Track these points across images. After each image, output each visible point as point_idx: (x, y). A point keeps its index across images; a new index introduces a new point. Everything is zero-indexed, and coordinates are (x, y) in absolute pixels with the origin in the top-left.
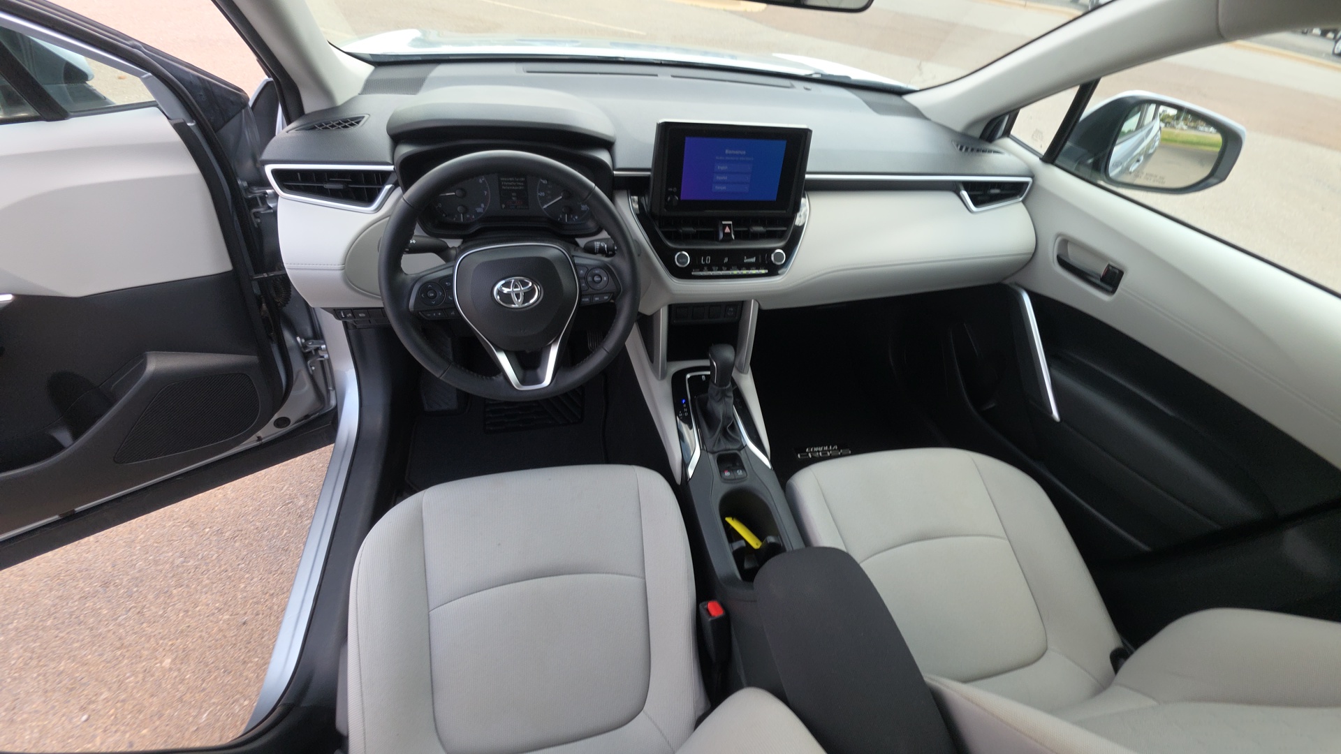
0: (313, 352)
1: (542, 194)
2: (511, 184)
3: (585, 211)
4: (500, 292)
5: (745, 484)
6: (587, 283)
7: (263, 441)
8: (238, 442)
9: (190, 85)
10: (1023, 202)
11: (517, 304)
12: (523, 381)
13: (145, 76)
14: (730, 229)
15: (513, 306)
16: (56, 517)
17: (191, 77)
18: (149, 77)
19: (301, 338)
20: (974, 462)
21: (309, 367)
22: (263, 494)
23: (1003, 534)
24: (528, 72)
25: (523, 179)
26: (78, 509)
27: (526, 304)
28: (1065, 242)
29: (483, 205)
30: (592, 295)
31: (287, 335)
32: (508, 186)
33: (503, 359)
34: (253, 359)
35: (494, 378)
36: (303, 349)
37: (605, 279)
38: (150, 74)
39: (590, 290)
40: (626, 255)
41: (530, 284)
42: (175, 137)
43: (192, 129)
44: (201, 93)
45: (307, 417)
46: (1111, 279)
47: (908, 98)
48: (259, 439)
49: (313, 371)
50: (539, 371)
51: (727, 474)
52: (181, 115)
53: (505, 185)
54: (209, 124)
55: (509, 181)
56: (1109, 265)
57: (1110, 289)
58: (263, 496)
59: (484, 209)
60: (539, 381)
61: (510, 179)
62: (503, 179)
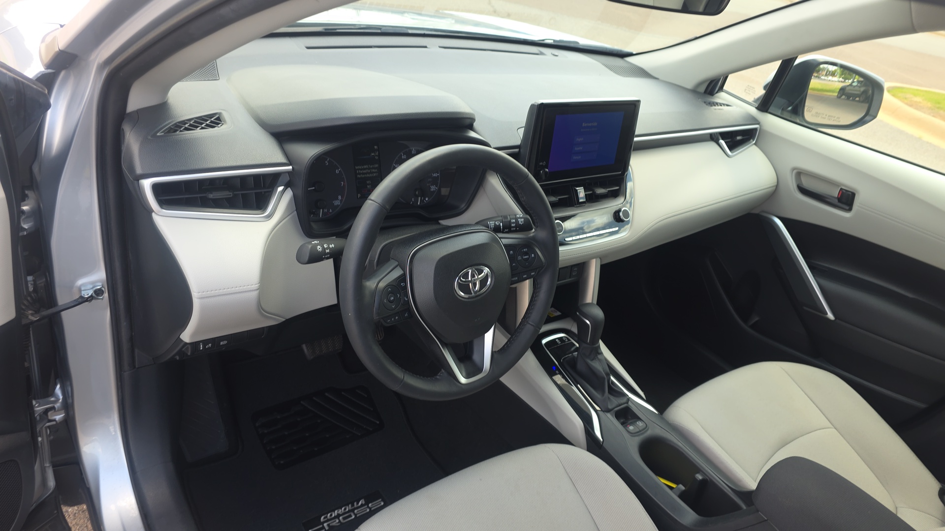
2: (365, 171)
3: (434, 191)
4: (460, 284)
5: (649, 433)
6: (517, 262)
10: (755, 144)
11: (474, 293)
14: (583, 193)
20: (784, 370)
23: (830, 425)
24: (308, 48)
25: (376, 166)
27: (481, 292)
28: (799, 174)
29: (340, 197)
30: (521, 274)
32: (364, 174)
33: (447, 354)
37: (533, 255)
39: (520, 268)
46: (846, 199)
47: (630, 59)
51: (631, 428)
53: (360, 174)
55: (364, 169)
56: (841, 189)
57: (847, 208)
59: (341, 201)
60: (480, 370)
61: (365, 167)
62: (358, 167)
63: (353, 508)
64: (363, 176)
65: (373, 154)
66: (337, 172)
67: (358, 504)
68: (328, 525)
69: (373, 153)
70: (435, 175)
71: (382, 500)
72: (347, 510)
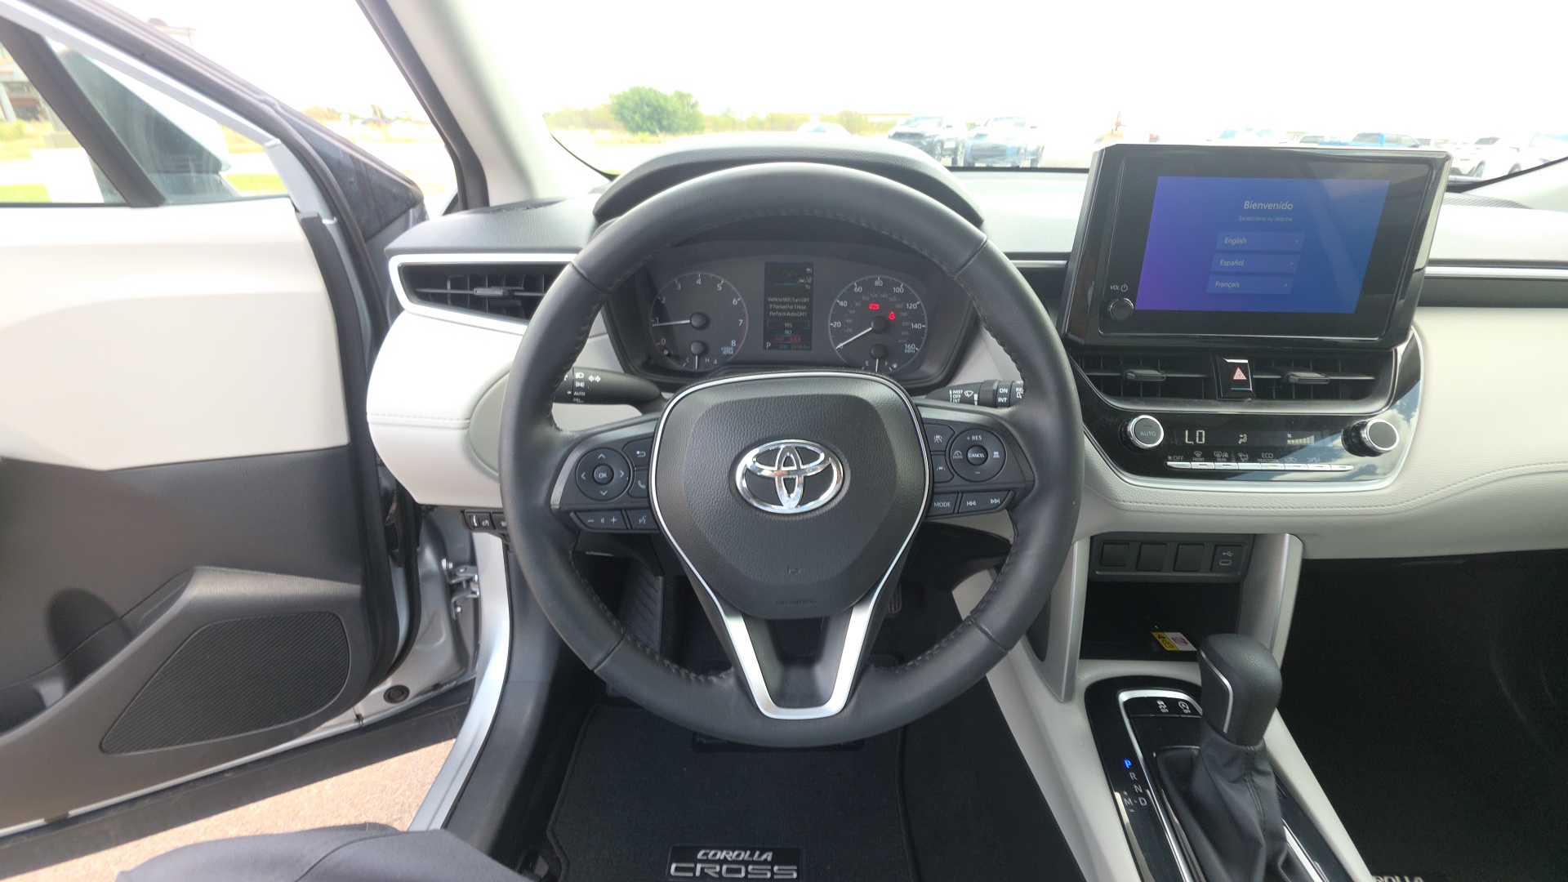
0: (464, 585)
1: (838, 324)
2: (784, 307)
3: (911, 355)
4: (749, 474)
6: (950, 464)
7: (364, 721)
8: (306, 729)
9: (337, 167)
11: (789, 503)
12: (780, 698)
13: (269, 144)
14: (1246, 374)
15: (775, 509)
16: (40, 822)
17: (342, 155)
18: (274, 146)
19: (448, 561)
21: (453, 607)
22: (368, 798)
25: (806, 300)
26: (73, 813)
27: (811, 505)
29: (733, 343)
30: (960, 494)
31: (428, 556)
32: (780, 310)
33: (737, 631)
34: (353, 589)
35: (714, 679)
36: (448, 579)
37: (996, 454)
38: (278, 141)
39: (957, 480)
40: (1053, 397)
41: (822, 456)
42: (299, 236)
43: (329, 228)
44: (353, 180)
45: (436, 686)
48: (359, 718)
49: (457, 614)
50: (819, 670)
52: (315, 205)
53: (774, 310)
54: (358, 227)
55: (783, 303)
58: (368, 802)
59: (735, 348)
61: (785, 300)
62: (772, 299)
63: (751, 859)
64: (780, 314)
65: (802, 281)
66: (735, 302)
67: (760, 856)
68: (702, 869)
69: (802, 279)
70: (916, 326)
71: (796, 870)
72: (741, 858)
